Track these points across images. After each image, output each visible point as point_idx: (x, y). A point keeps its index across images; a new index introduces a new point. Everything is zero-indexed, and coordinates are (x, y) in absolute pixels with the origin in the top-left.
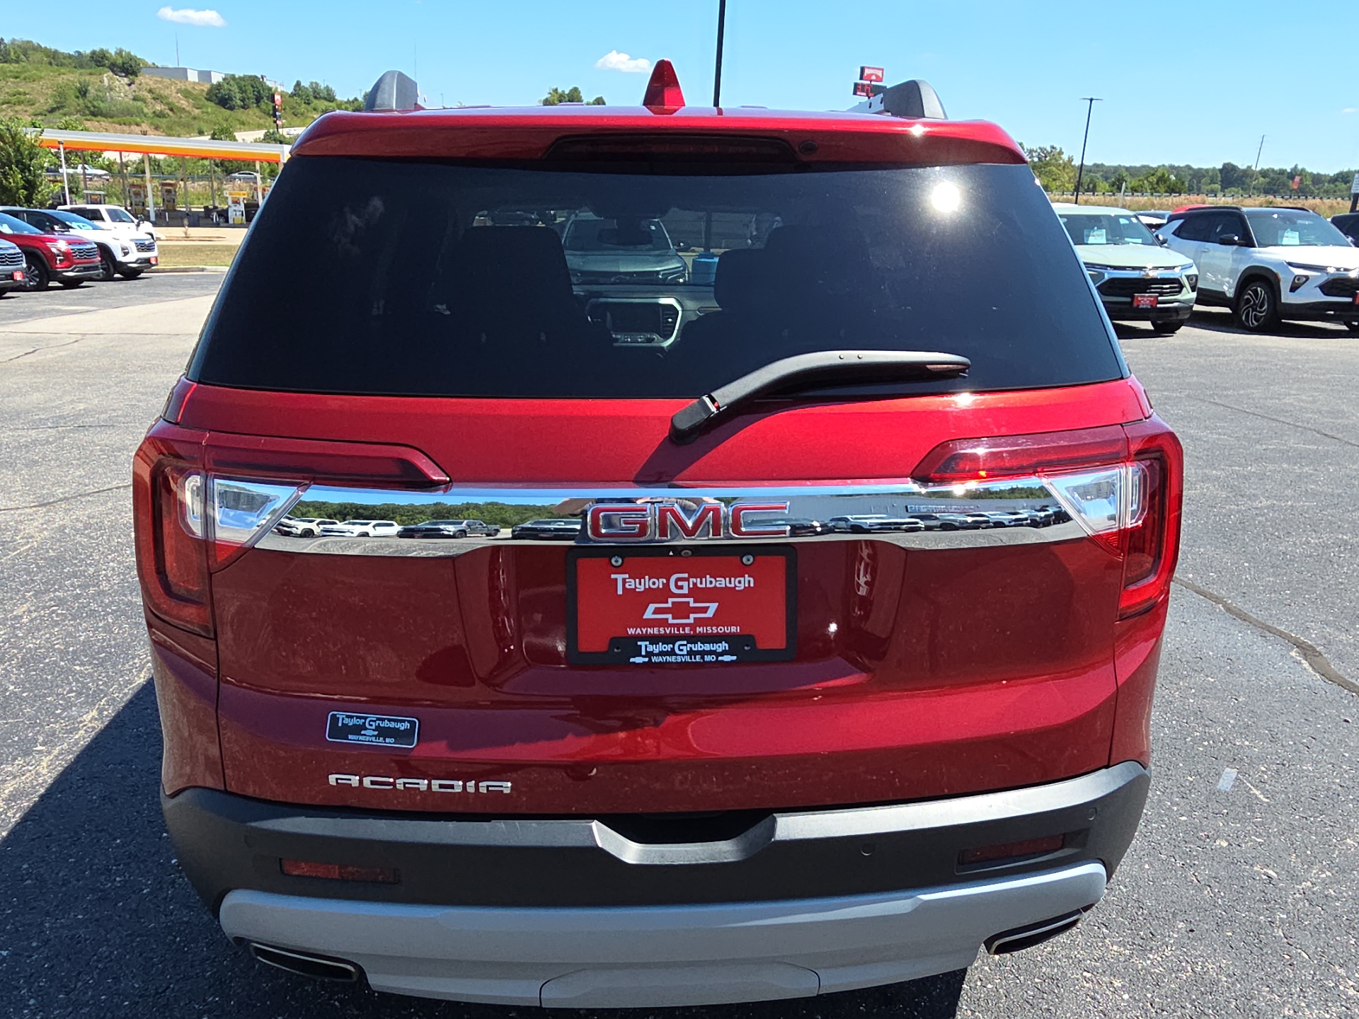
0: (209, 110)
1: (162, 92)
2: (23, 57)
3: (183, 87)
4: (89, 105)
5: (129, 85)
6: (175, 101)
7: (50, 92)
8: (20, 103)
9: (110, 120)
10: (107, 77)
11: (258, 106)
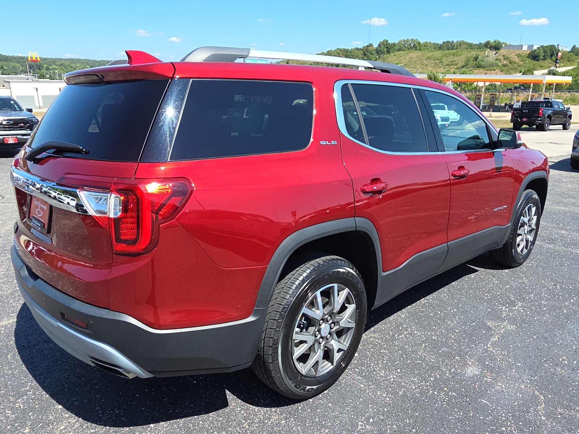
0: (527, 62)
1: (508, 56)
2: (459, 47)
3: (518, 53)
4: (477, 63)
5: (495, 54)
6: (513, 59)
7: (464, 60)
8: (452, 65)
9: (484, 69)
10: (487, 52)
11: (551, 58)
